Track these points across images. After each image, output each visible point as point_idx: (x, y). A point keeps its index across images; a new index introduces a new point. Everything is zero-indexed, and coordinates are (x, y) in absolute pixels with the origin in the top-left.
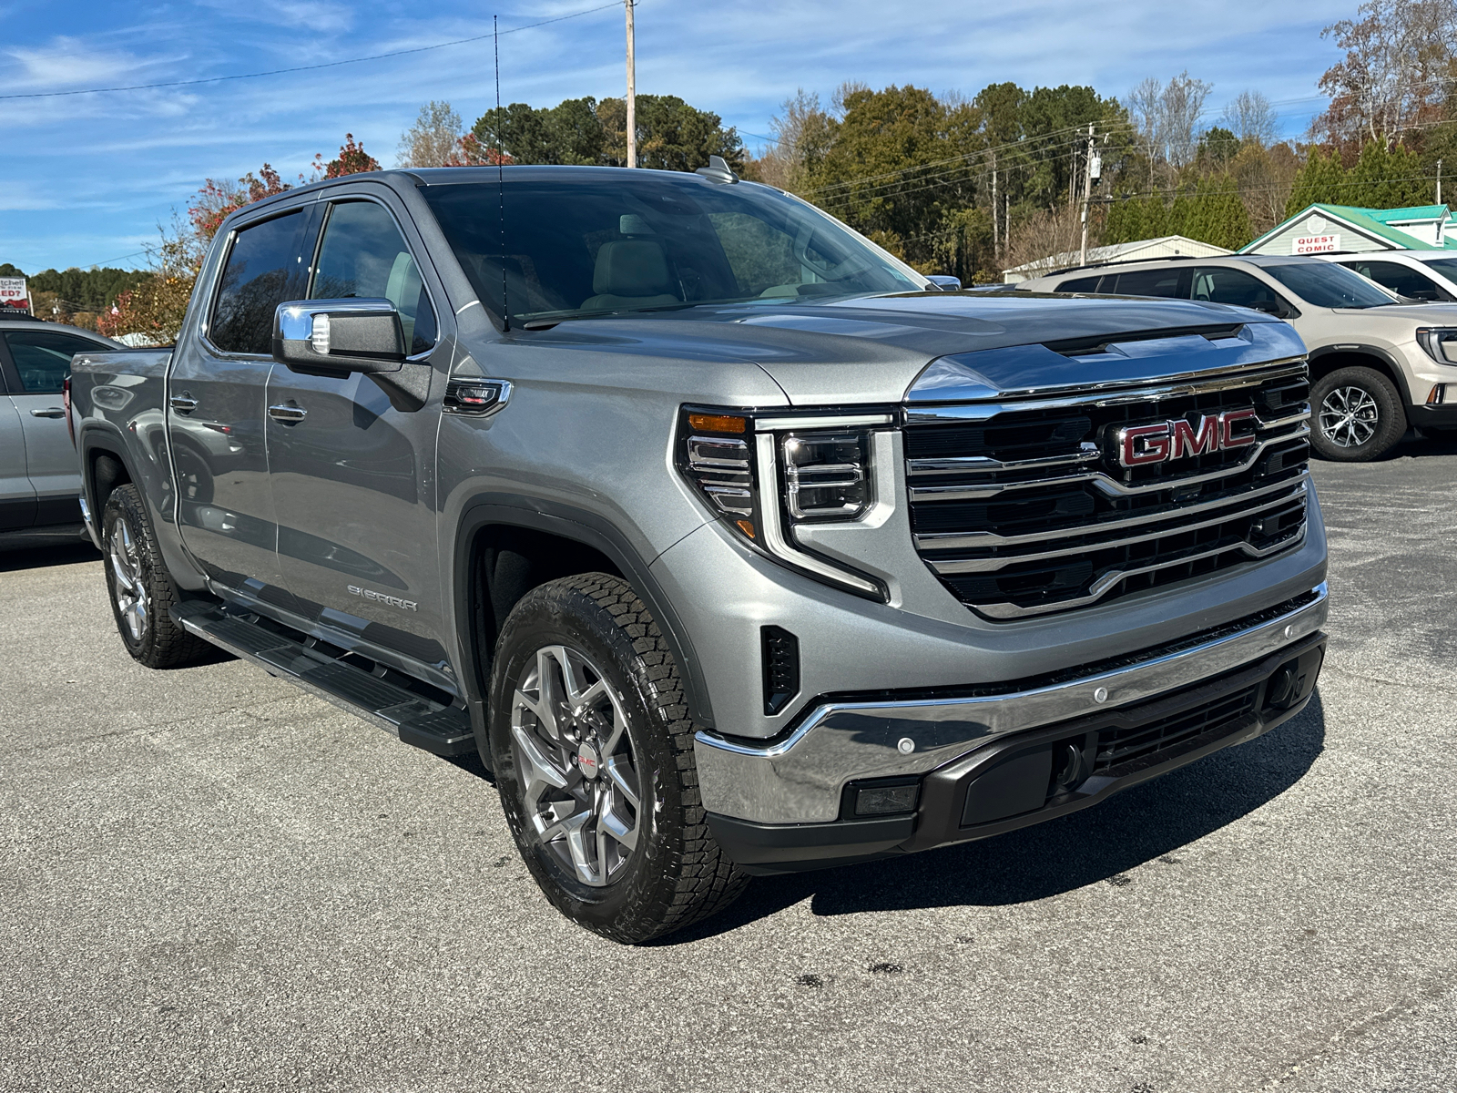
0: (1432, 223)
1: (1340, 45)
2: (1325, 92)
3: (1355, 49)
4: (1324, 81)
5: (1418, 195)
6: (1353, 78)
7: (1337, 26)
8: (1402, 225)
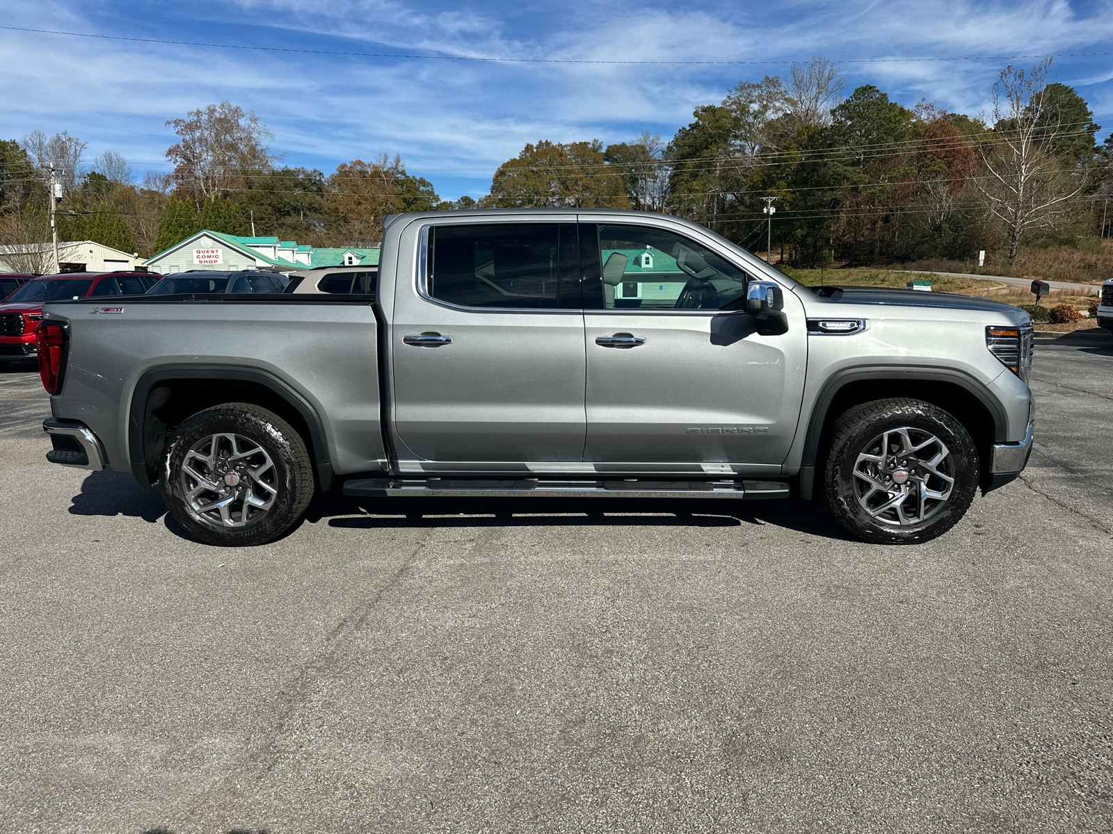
0: (271, 247)
1: (177, 133)
2: (170, 160)
3: (187, 137)
4: (170, 152)
5: (242, 229)
6: (186, 154)
7: (175, 122)
8: (255, 247)
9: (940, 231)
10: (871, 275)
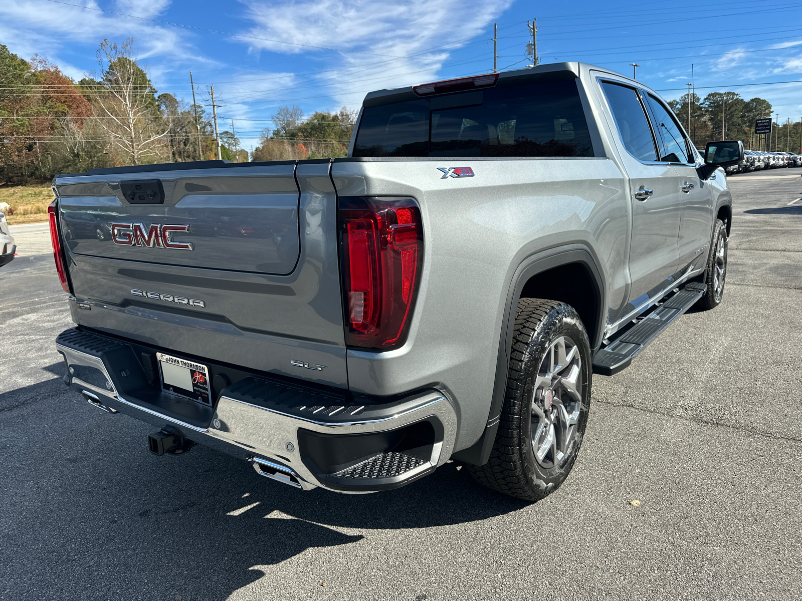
9: (78, 157)
10: (35, 193)
